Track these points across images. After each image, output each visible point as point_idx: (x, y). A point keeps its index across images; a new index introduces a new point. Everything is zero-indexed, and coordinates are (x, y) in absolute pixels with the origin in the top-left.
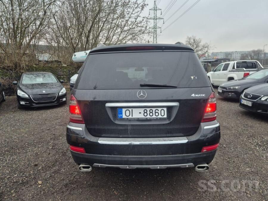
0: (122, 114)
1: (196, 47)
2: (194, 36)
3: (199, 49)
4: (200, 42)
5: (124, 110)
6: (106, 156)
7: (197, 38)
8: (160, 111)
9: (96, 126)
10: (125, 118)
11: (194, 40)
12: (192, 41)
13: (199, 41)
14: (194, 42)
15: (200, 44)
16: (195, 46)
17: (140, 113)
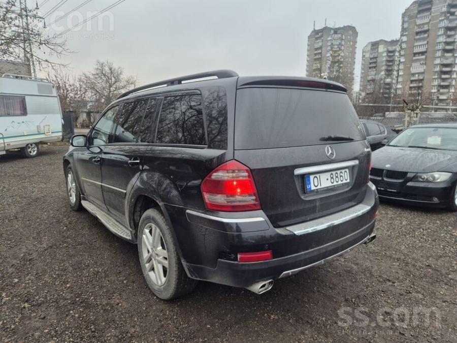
0: (310, 184)
1: (116, 82)
2: (109, 62)
3: (121, 85)
4: (121, 73)
5: (312, 177)
6: (302, 254)
7: (115, 66)
8: (343, 172)
9: (279, 209)
10: (314, 190)
11: (111, 69)
12: (107, 69)
13: (119, 72)
14: (112, 73)
15: (122, 76)
16: (113, 79)
17: (327, 179)
